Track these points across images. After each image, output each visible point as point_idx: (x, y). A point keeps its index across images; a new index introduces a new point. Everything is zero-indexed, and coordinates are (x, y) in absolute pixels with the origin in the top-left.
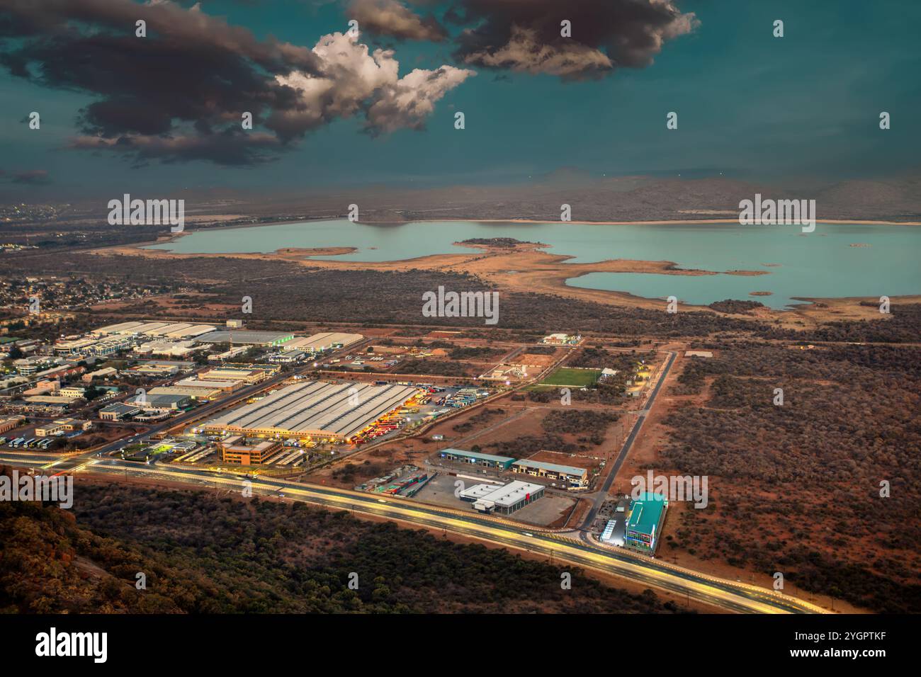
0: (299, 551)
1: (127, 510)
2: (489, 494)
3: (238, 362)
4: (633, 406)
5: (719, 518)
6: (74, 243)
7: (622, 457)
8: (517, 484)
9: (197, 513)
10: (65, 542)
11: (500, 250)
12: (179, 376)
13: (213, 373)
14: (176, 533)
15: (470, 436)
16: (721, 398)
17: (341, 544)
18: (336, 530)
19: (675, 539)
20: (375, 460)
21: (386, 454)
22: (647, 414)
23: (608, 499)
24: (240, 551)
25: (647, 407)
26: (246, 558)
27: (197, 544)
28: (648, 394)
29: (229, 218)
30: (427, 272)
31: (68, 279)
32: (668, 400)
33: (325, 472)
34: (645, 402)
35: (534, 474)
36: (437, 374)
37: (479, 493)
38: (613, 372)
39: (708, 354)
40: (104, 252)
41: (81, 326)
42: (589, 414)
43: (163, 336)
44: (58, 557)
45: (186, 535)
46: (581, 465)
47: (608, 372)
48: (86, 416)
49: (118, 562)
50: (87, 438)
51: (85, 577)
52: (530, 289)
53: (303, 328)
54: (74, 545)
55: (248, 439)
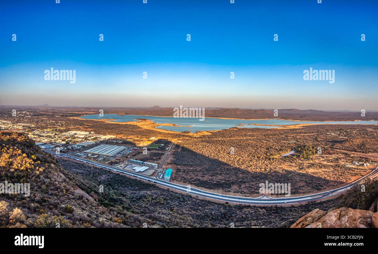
0: (101, 178)
1: (71, 165)
2: (138, 169)
3: (93, 140)
4: (167, 152)
5: (182, 173)
6: (67, 116)
7: (164, 161)
8: (144, 167)
9: (83, 168)
10: (58, 169)
11: (143, 121)
12: (82, 141)
13: (88, 141)
14: (79, 171)
15: (135, 157)
16: (183, 150)
17: (109, 177)
18: (108, 174)
19: (174, 178)
20: (117, 161)
21: (119, 160)
22: (169, 153)
23: (161, 170)
24: (90, 176)
25: (169, 152)
26: (91, 178)
27: (82, 174)
28: (170, 149)
29: (93, 113)
30: (129, 125)
31: (65, 122)
32: (173, 150)
33: (107, 162)
34: (169, 151)
35: (147, 165)
36: (130, 144)
37: (136, 169)
38: (163, 145)
39: (180, 141)
40: (71, 118)
41: (66, 131)
42: (158, 153)
43: (80, 134)
44: (57, 172)
45: (81, 171)
46: (157, 163)
47: (162, 145)
48: (66, 147)
49: (67, 175)
50: (65, 151)
51: (61, 177)
52: (149, 129)
53: (105, 134)
54: (60, 170)
55: (93, 154)
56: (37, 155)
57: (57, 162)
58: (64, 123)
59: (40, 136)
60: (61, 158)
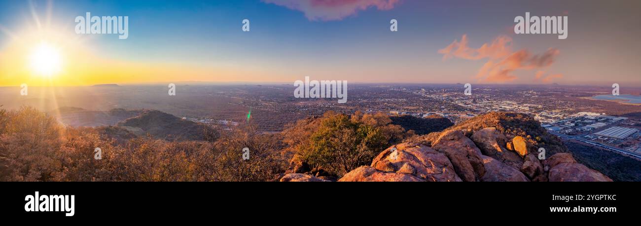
3: (604, 121)
6: (577, 96)
9: (592, 151)
12: (592, 123)
13: (599, 123)
14: (587, 154)
17: (619, 160)
18: (618, 157)
20: (628, 144)
21: (630, 142)
27: (591, 157)
29: (606, 93)
31: (575, 103)
33: (617, 145)
40: (582, 98)
41: (576, 112)
43: (590, 115)
45: (589, 155)
48: (575, 129)
50: (574, 133)
55: (603, 137)
56: (542, 137)
57: (563, 144)
58: (573, 103)
59: (547, 117)
60: (569, 140)
